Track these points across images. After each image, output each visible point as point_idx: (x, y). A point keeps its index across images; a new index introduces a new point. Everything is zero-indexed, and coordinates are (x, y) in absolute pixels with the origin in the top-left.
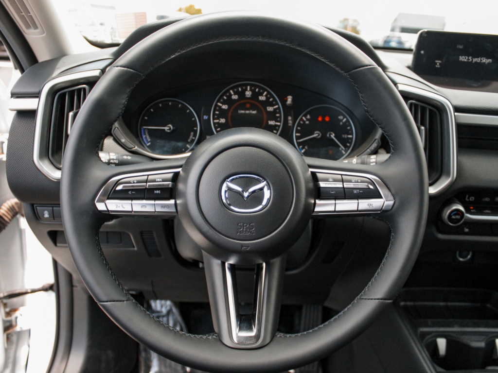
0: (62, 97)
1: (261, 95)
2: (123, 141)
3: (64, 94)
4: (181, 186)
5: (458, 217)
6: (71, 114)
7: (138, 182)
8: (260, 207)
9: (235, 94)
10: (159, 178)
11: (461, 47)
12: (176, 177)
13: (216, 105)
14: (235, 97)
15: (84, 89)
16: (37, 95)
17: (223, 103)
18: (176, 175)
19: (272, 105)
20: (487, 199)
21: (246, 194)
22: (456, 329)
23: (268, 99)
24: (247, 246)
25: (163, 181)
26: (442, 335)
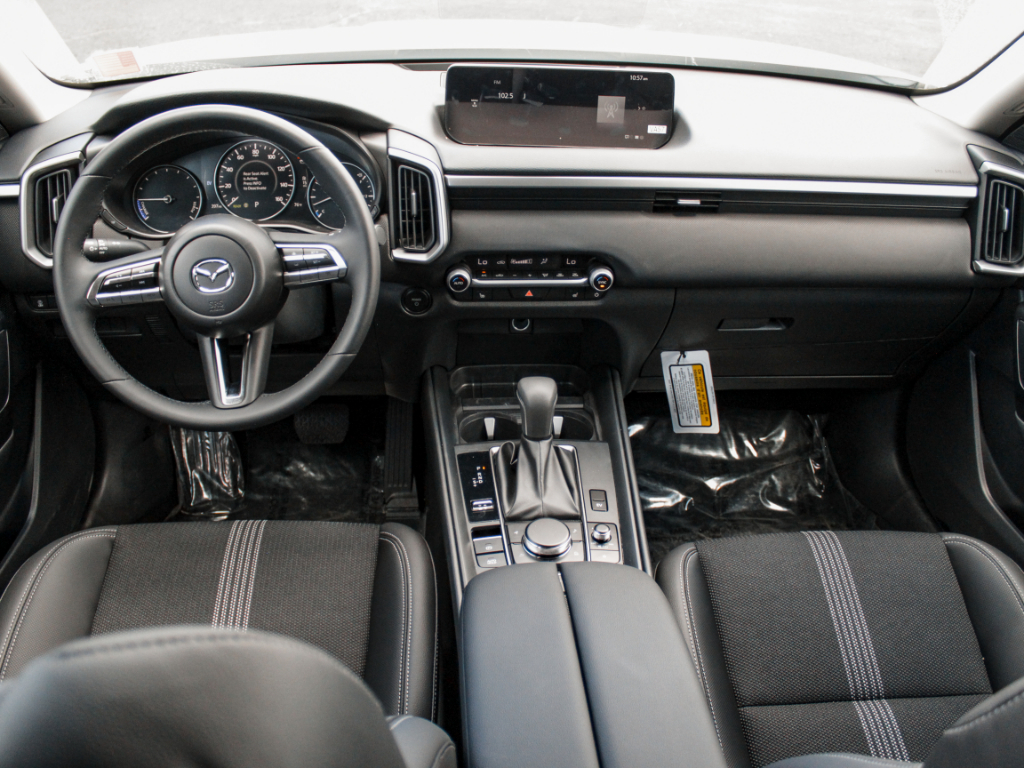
0: (44, 183)
1: (271, 153)
2: (113, 222)
3: (46, 180)
4: (160, 275)
5: (461, 283)
6: (55, 200)
7: (123, 276)
8: (223, 288)
9: (240, 154)
10: (141, 270)
11: (498, 82)
12: (157, 268)
13: (219, 168)
14: (240, 158)
15: (66, 174)
16: (18, 181)
17: (228, 166)
18: (157, 265)
19: (284, 165)
20: (502, 262)
21: (213, 277)
22: (506, 406)
23: (278, 157)
24: (220, 320)
25: (146, 272)
26: (490, 414)
